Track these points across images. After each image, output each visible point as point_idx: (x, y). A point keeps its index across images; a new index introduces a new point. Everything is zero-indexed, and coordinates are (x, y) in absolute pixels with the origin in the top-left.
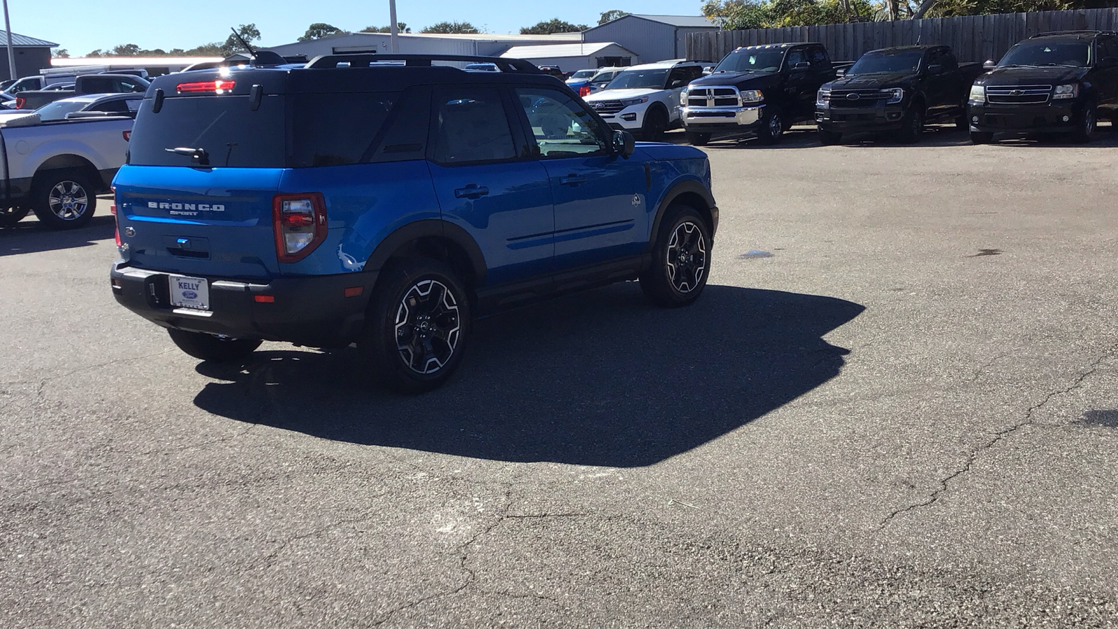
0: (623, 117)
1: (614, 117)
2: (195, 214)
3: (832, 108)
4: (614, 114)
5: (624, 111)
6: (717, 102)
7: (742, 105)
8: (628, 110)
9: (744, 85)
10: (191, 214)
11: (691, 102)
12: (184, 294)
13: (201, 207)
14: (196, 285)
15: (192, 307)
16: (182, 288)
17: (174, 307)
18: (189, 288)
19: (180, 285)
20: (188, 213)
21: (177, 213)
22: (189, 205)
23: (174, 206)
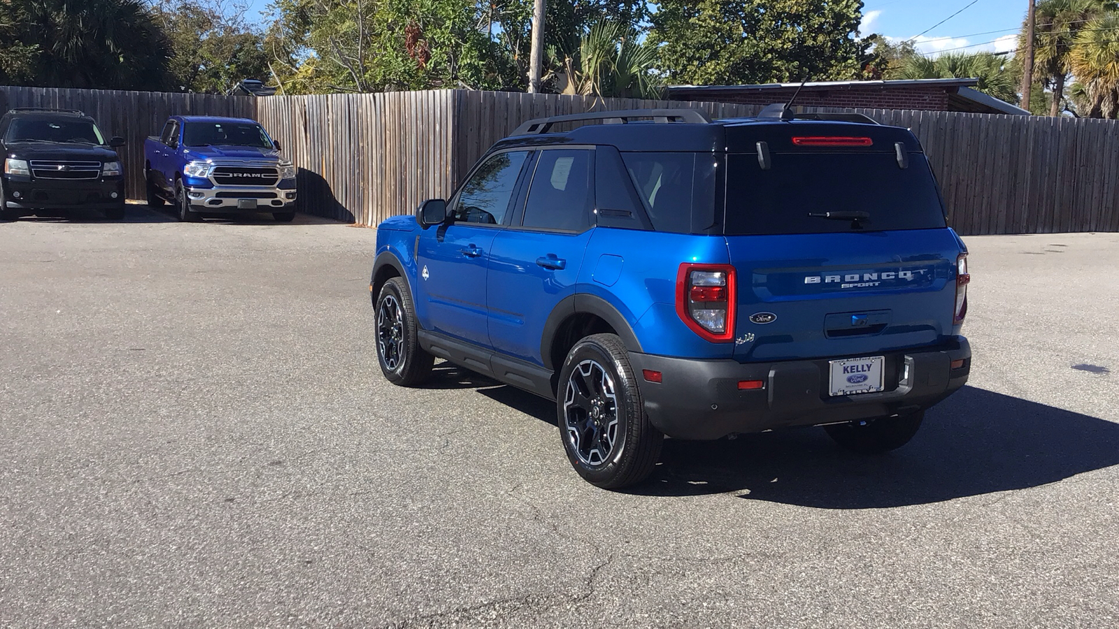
2: (877, 284)
10: (871, 284)
12: (849, 380)
13: (884, 276)
14: (867, 365)
15: (860, 392)
16: (848, 372)
17: (836, 397)
18: (858, 371)
19: (845, 370)
20: (867, 284)
21: (851, 285)
22: (869, 275)
23: (848, 278)
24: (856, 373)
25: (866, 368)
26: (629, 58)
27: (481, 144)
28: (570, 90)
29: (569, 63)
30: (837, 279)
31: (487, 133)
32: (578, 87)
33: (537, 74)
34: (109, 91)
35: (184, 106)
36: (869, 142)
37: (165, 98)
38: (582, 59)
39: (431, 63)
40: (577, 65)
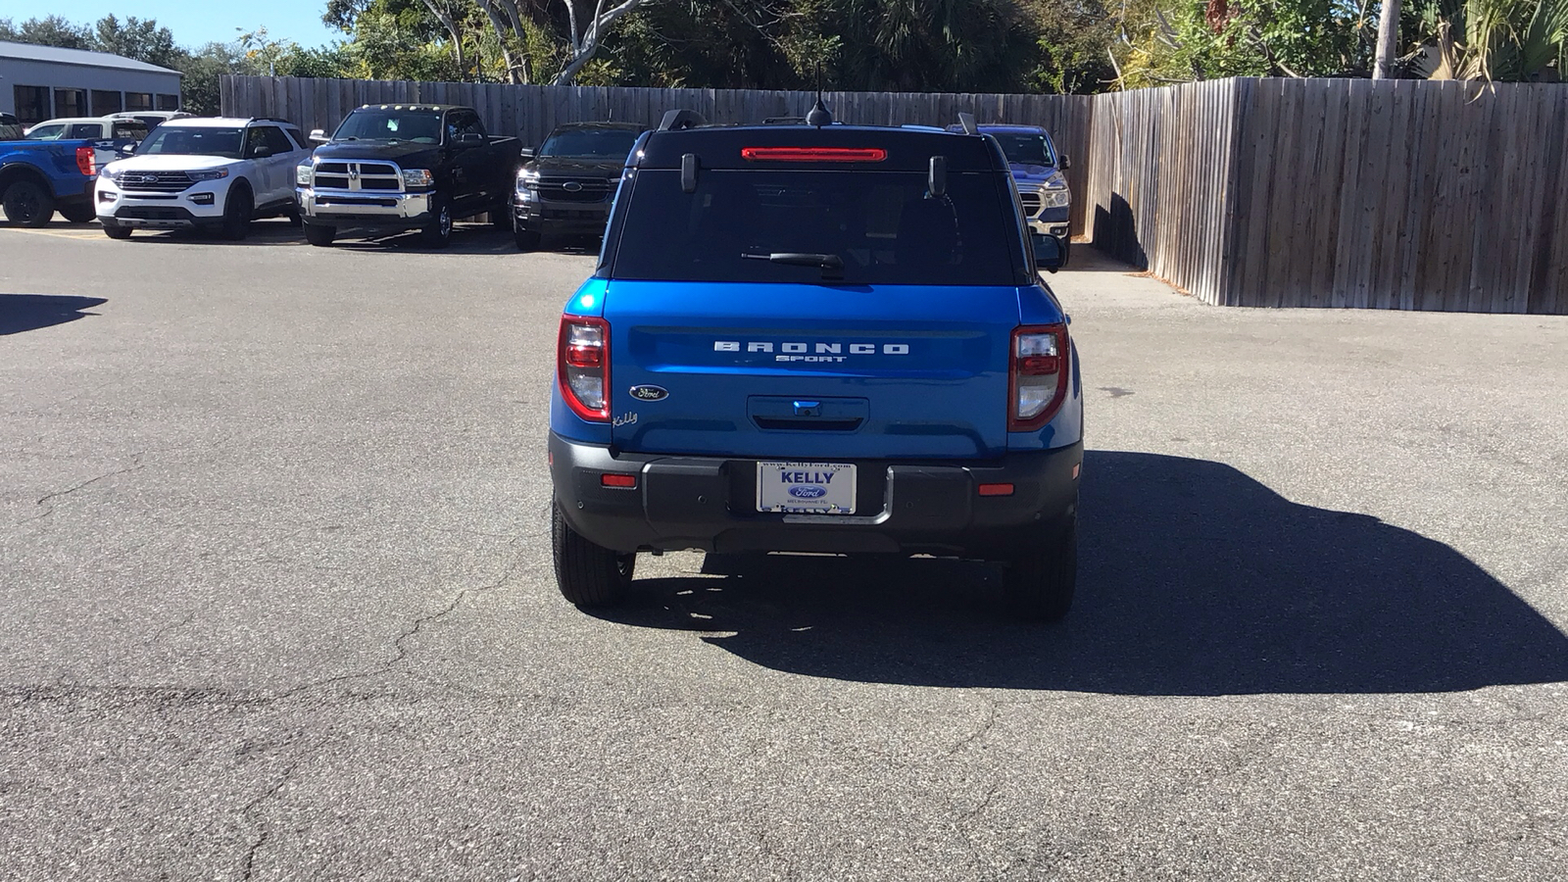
0: (192, 198)
1: (176, 197)
2: (840, 359)
3: (542, 201)
4: (177, 193)
5: (194, 189)
6: (366, 184)
7: (404, 191)
8: (200, 187)
9: (408, 162)
10: (830, 359)
11: (320, 182)
12: (793, 492)
13: (854, 349)
14: (825, 475)
15: (812, 511)
16: (790, 481)
17: (768, 514)
18: (807, 481)
19: (785, 477)
20: (822, 359)
21: (793, 358)
22: (824, 346)
23: (786, 347)
24: (804, 484)
25: (822, 477)
26: (1550, 18)
27: (1279, 157)
28: (1442, 74)
29: (1444, 30)
30: (768, 347)
31: (1289, 140)
32: (1456, 69)
33: (1387, 49)
34: (905, 94)
35: (995, 111)
36: (880, 155)
37: (973, 101)
38: (1468, 23)
39: (1223, 40)
40: (1458, 32)
